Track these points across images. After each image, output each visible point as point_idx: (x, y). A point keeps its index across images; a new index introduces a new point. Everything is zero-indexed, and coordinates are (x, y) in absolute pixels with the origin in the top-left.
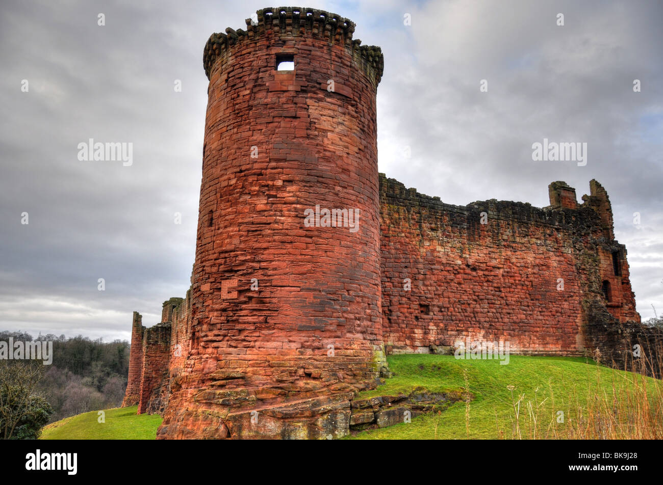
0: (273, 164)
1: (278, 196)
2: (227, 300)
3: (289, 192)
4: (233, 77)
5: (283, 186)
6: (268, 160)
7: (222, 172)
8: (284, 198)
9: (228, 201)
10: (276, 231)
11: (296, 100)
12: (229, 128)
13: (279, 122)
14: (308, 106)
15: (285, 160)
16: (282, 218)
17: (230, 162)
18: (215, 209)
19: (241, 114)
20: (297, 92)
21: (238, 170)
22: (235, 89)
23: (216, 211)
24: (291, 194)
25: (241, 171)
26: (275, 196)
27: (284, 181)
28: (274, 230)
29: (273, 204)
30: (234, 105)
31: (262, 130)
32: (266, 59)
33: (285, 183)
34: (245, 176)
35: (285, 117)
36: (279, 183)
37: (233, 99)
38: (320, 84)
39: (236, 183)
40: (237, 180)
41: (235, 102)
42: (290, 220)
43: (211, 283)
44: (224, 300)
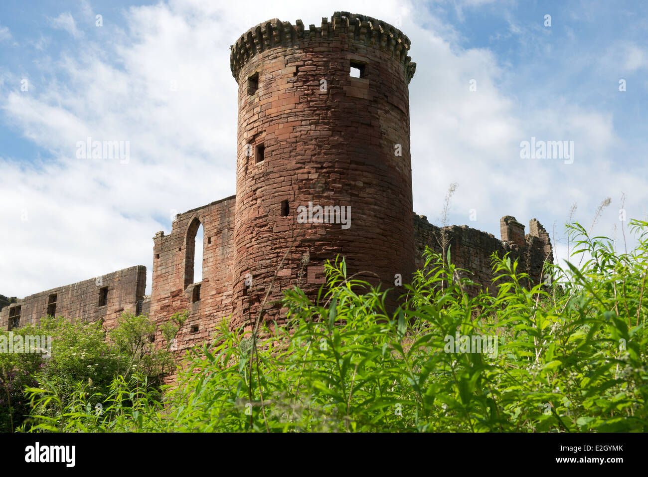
0: (353, 166)
1: (360, 195)
2: (314, 284)
3: (368, 194)
4: (305, 73)
5: (364, 188)
6: (349, 161)
7: (299, 165)
8: (365, 198)
9: (309, 194)
10: (359, 227)
11: (370, 109)
12: (303, 123)
13: (357, 128)
14: (379, 116)
15: (363, 164)
16: (364, 216)
17: (309, 157)
18: (292, 199)
19: (317, 112)
20: (370, 101)
21: (319, 166)
22: (308, 86)
23: (294, 201)
24: (370, 196)
25: (322, 168)
26: (357, 196)
27: (364, 183)
28: (358, 226)
29: (356, 202)
30: (309, 102)
31: (341, 132)
32: (342, 63)
33: (365, 185)
34: (327, 172)
35: (362, 124)
36: (361, 184)
37: (307, 95)
38: (387, 97)
39: (318, 178)
40: (319, 175)
41: (309, 99)
42: (370, 219)
43: (292, 268)
44: (311, 284)
